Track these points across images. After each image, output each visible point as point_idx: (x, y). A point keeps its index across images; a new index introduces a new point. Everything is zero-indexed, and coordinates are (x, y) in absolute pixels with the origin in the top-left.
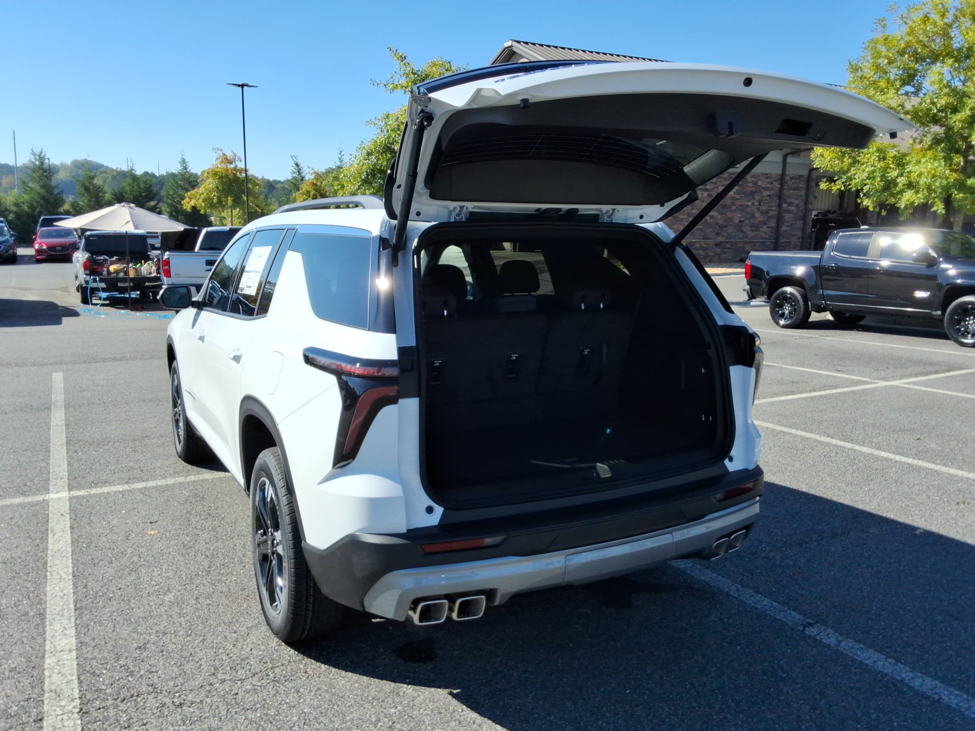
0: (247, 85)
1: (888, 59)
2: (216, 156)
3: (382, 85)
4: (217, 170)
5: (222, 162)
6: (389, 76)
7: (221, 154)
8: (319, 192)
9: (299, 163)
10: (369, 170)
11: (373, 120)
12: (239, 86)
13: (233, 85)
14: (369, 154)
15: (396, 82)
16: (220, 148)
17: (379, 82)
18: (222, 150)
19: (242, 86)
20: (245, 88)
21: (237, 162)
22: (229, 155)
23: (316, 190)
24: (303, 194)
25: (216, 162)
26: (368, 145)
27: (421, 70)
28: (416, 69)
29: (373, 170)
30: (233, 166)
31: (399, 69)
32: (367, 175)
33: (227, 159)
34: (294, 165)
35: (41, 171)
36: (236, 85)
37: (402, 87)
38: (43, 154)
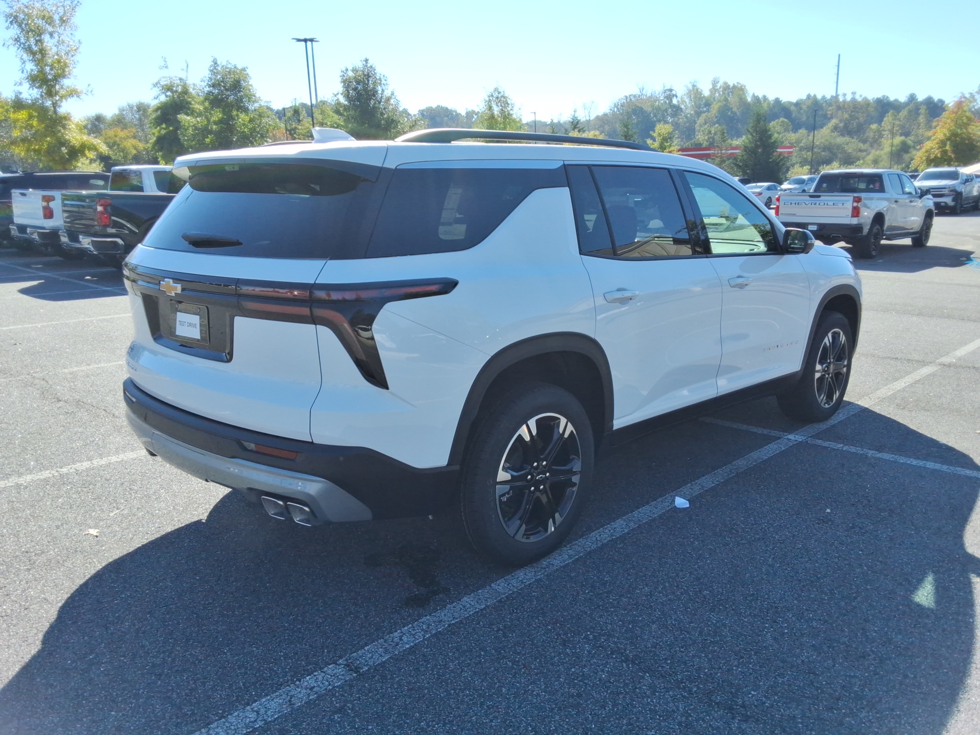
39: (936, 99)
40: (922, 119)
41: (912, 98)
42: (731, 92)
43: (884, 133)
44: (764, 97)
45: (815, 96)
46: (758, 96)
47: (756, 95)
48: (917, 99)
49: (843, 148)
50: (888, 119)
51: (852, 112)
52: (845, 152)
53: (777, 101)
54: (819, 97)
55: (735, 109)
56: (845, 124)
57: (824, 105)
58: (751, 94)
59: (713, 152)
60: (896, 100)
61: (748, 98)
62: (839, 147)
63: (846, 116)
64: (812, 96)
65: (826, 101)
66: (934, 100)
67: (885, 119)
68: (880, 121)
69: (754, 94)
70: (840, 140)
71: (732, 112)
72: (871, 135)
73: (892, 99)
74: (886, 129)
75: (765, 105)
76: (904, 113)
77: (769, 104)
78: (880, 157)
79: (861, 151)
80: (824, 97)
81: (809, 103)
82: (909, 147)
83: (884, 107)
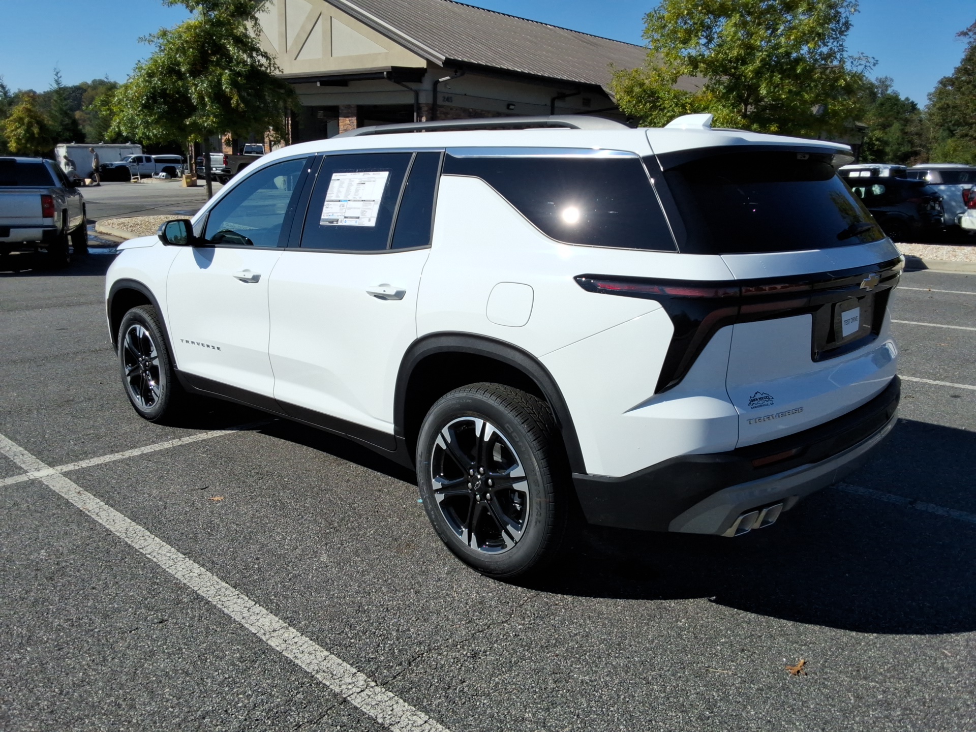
1: (687, 10)
8: (36, 120)
11: (147, 37)
14: (150, 75)
23: (31, 117)
24: (15, 121)
26: (146, 65)
29: (154, 94)
32: (148, 99)
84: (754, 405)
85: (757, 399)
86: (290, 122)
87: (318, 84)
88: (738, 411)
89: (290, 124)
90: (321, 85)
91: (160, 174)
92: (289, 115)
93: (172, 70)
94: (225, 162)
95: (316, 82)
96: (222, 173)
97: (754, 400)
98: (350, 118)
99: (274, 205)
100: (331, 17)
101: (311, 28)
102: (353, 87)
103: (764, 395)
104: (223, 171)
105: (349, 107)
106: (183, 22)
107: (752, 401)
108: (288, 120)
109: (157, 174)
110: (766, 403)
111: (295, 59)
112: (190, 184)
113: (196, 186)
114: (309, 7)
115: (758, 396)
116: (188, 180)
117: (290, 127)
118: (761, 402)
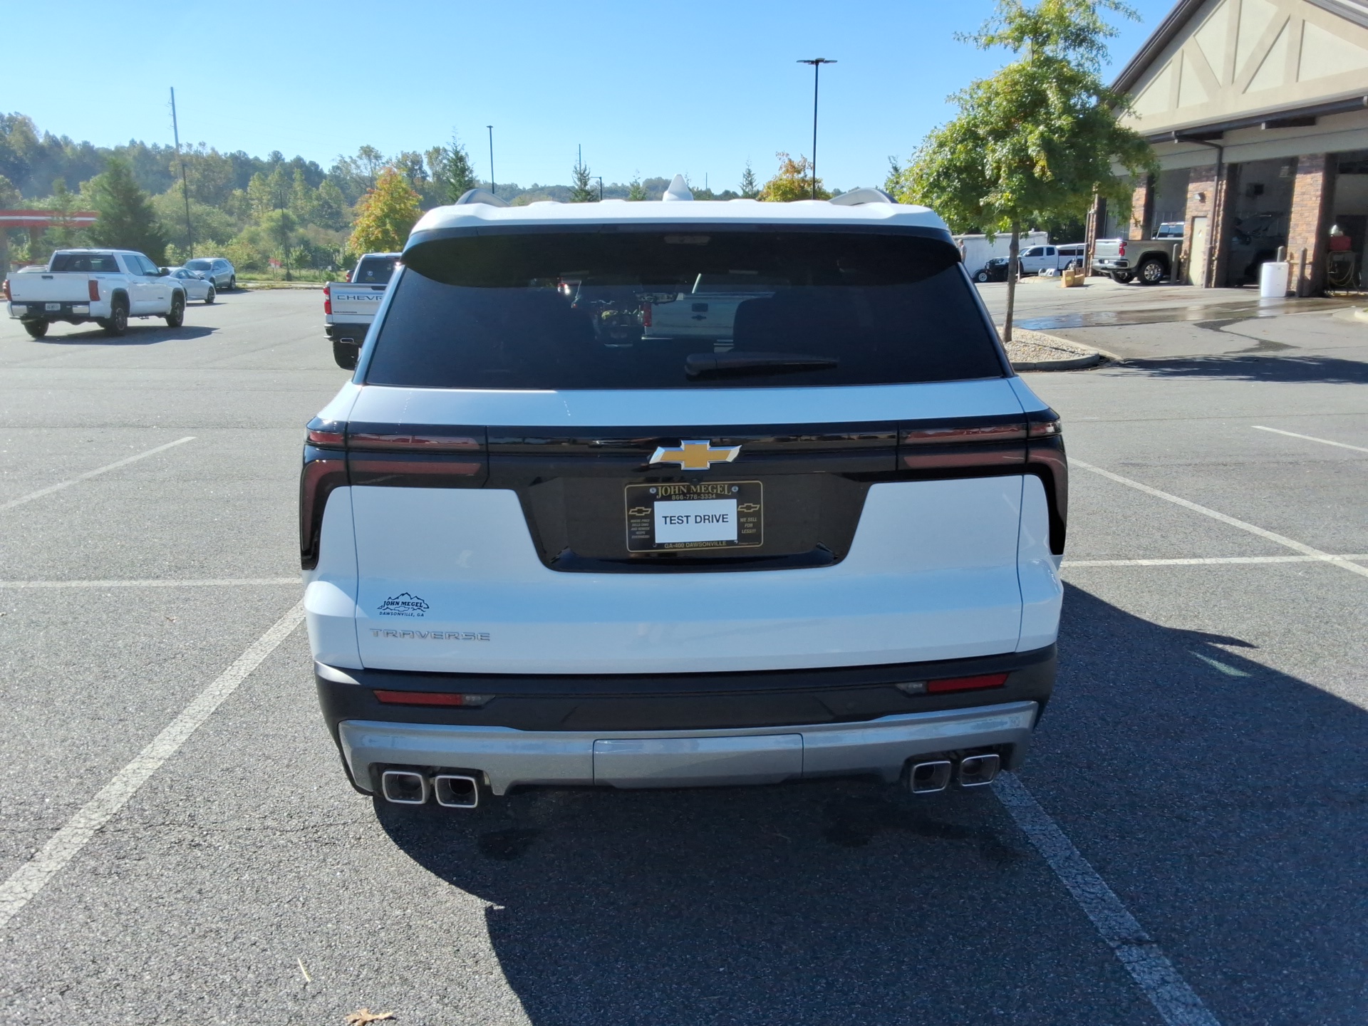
0: (822, 61)
2: (780, 163)
3: (972, 38)
4: (780, 182)
5: (787, 171)
6: (982, 25)
7: (787, 161)
9: (898, 166)
10: (941, 169)
11: (957, 94)
12: (812, 62)
13: (805, 62)
14: (941, 145)
15: (992, 33)
16: (786, 152)
17: (967, 35)
18: (788, 155)
19: (817, 62)
20: (820, 64)
21: (806, 171)
22: (797, 161)
25: (781, 172)
26: (943, 131)
27: (1033, 9)
28: (1025, 9)
29: (948, 169)
30: (802, 175)
31: (999, 12)
32: (939, 175)
33: (794, 167)
34: (892, 170)
35: (584, 194)
36: (808, 61)
37: (1001, 39)
38: (587, 172)
39: (307, 160)
40: (298, 186)
41: (277, 157)
42: (8, 126)
43: (252, 202)
44: (65, 138)
45: (142, 143)
46: (54, 136)
47: (51, 134)
48: (283, 160)
49: (205, 221)
50: (254, 183)
51: (204, 170)
52: (209, 226)
53: (87, 148)
54: (149, 145)
55: (20, 153)
56: (199, 187)
57: (158, 157)
58: (43, 132)
59: (50, 218)
60: (256, 159)
61: (38, 137)
62: (198, 217)
63: (197, 175)
64: (138, 142)
65: (159, 153)
66: (304, 163)
67: (251, 183)
68: (244, 186)
69: (47, 133)
70: (197, 208)
71: (16, 158)
72: (237, 204)
73: (251, 157)
74: (253, 197)
75: (68, 151)
76: (273, 178)
77: (74, 149)
78: (258, 235)
79: (229, 225)
80: (155, 146)
81: (135, 152)
82: (293, 223)
83: (243, 168)
84: (388, 611)
85: (398, 603)
86: (1224, 187)
87: (1263, 126)
88: (360, 613)
89: (1223, 191)
90: (1267, 128)
91: (1048, 271)
92: (1225, 176)
93: (970, 135)
94: (1122, 252)
95: (1259, 124)
96: (1115, 267)
97: (392, 603)
98: (1313, 175)
99: (1185, 308)
100: (1304, 21)
101: (1271, 43)
102: (1324, 124)
103: (416, 600)
104: (1117, 263)
105: (1313, 157)
106: (1002, 67)
107: (388, 603)
108: (1222, 185)
109: (1044, 271)
110: (410, 611)
111: (1244, 92)
112: (1072, 283)
113: (1081, 285)
114: (1272, 10)
115: (406, 599)
116: (1069, 278)
117: (1223, 194)
118: (402, 609)
